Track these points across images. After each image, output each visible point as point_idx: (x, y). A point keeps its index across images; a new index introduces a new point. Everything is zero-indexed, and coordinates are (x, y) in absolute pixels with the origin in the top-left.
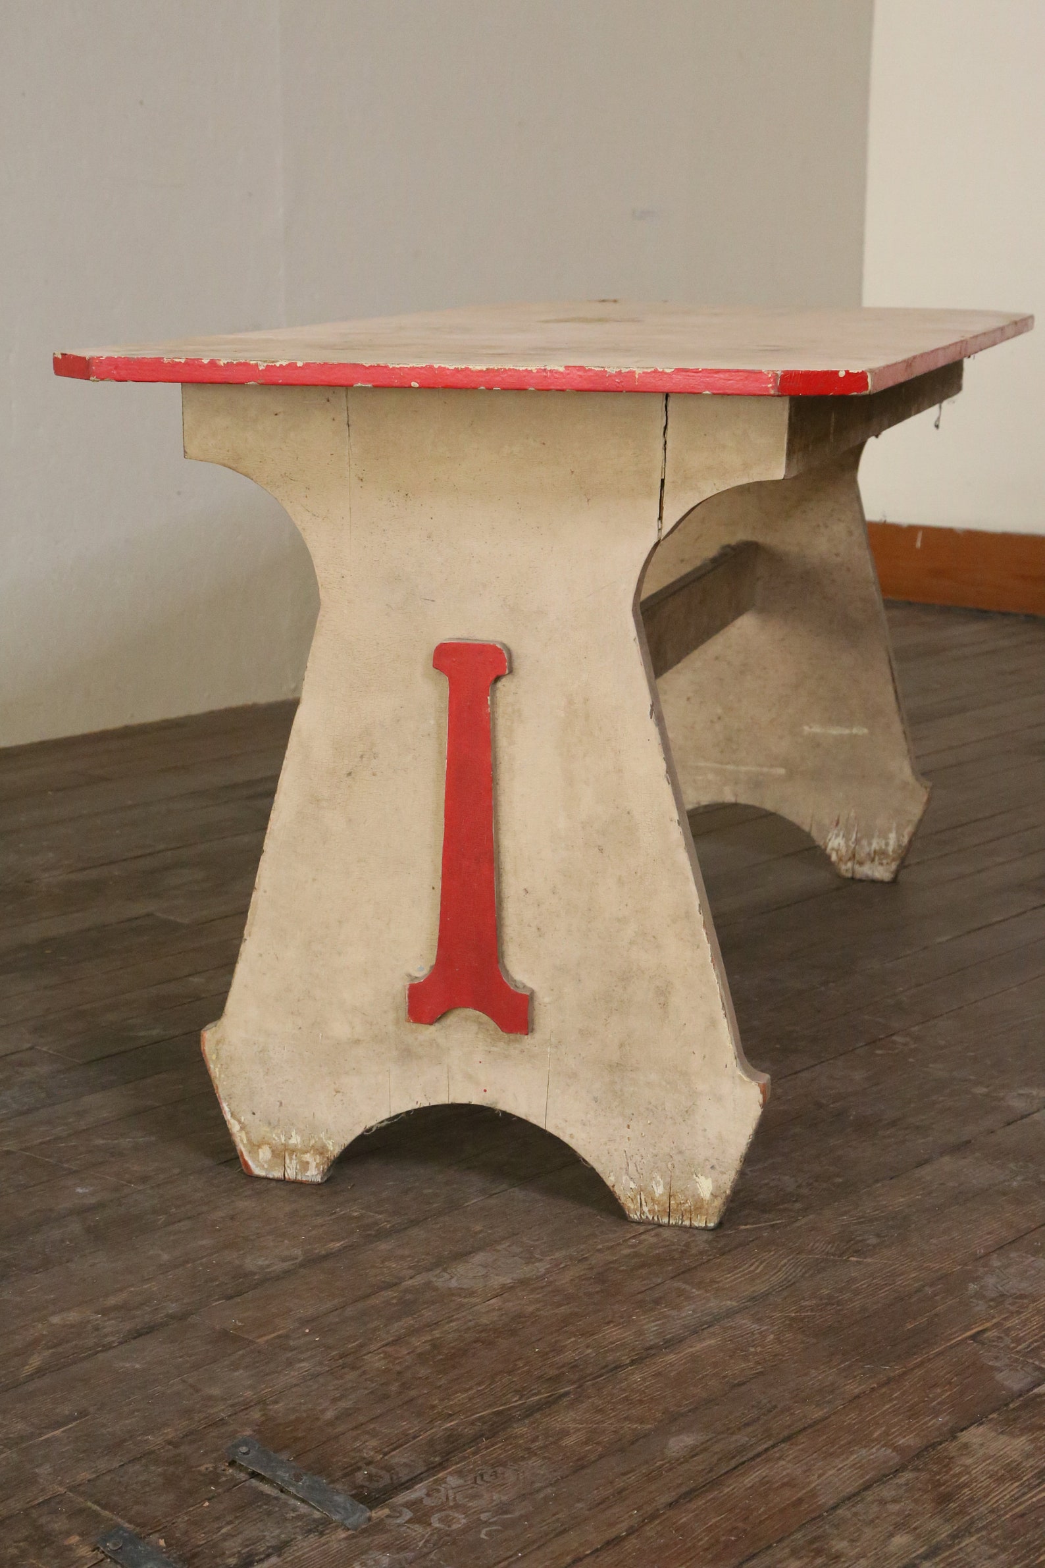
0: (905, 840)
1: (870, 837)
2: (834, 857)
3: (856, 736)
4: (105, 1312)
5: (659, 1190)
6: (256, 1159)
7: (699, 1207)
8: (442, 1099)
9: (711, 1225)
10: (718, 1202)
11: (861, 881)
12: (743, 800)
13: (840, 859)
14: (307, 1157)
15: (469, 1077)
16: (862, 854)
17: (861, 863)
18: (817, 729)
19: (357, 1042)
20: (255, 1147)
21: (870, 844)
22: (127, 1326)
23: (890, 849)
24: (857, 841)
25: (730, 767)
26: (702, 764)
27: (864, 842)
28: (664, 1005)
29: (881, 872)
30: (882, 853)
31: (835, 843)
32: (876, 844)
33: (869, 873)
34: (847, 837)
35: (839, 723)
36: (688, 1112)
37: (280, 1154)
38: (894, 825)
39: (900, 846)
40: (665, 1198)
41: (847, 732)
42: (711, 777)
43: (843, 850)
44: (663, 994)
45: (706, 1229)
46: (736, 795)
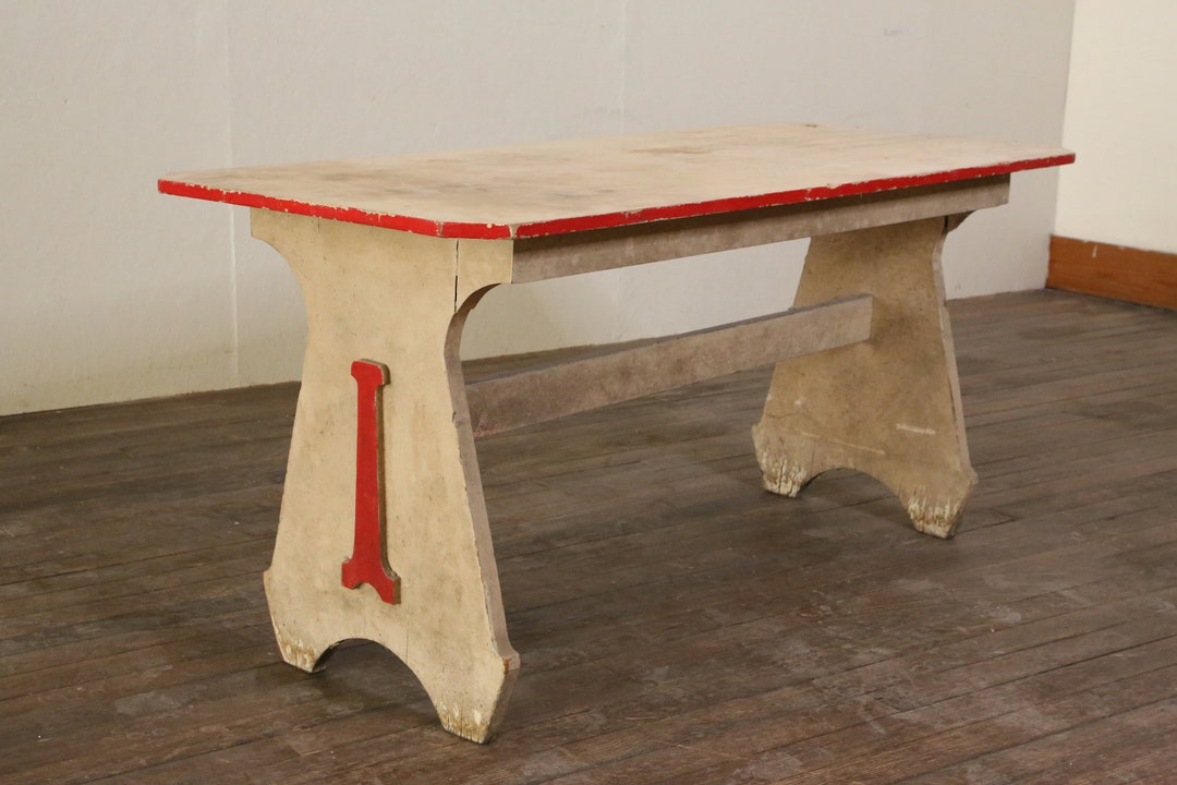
0: (955, 511)
1: (934, 506)
2: (912, 517)
3: (928, 435)
4: (231, 728)
5: (457, 714)
6: (285, 651)
7: (474, 730)
8: (361, 635)
9: (480, 742)
10: (484, 728)
11: (927, 535)
12: (860, 468)
13: (916, 518)
14: (306, 656)
15: (373, 625)
16: (930, 515)
17: (928, 523)
18: (904, 427)
19: (326, 593)
20: (285, 644)
21: (934, 511)
22: (238, 738)
23: (946, 516)
24: (927, 507)
25: (853, 445)
26: (837, 441)
27: (930, 509)
28: (459, 600)
29: (940, 531)
30: (940, 518)
31: (913, 506)
32: (938, 511)
33: (933, 530)
34: (920, 503)
35: (918, 424)
36: (470, 669)
37: (296, 651)
38: (949, 501)
39: (951, 515)
40: (459, 720)
41: (922, 431)
42: (841, 450)
43: (918, 513)
44: (459, 592)
45: (477, 743)
46: (855, 464)
